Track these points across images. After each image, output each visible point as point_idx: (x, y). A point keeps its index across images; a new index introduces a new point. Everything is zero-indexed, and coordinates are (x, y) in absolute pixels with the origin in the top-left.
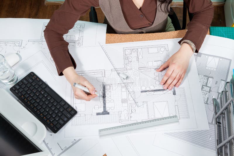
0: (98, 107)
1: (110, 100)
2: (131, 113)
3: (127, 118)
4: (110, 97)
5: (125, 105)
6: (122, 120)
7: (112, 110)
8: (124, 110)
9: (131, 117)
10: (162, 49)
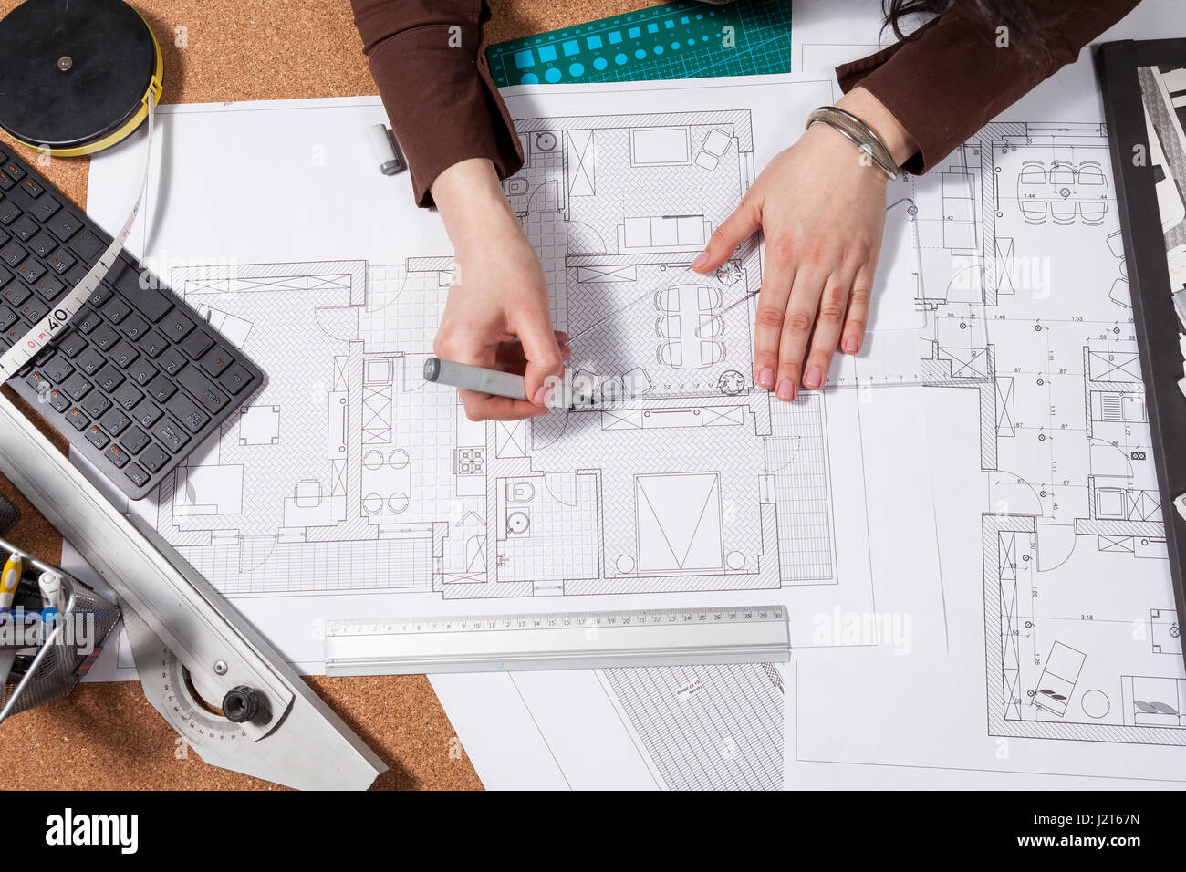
0: (312, 489)
1: (386, 450)
2: (502, 535)
3: (479, 566)
4: (387, 436)
5: (474, 484)
6: (447, 579)
7: (396, 512)
8: (465, 517)
9: (501, 560)
10: (717, 143)
